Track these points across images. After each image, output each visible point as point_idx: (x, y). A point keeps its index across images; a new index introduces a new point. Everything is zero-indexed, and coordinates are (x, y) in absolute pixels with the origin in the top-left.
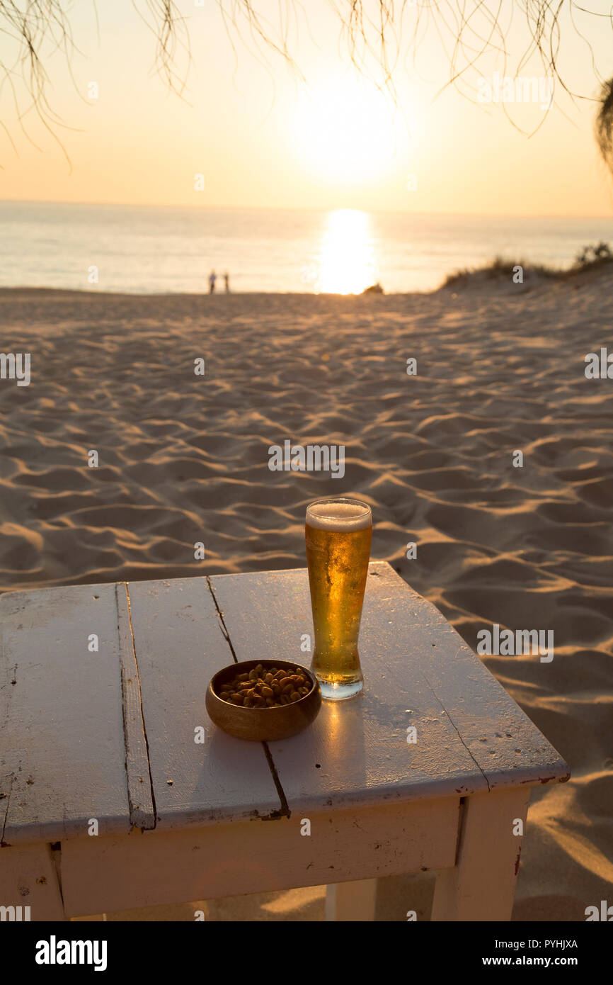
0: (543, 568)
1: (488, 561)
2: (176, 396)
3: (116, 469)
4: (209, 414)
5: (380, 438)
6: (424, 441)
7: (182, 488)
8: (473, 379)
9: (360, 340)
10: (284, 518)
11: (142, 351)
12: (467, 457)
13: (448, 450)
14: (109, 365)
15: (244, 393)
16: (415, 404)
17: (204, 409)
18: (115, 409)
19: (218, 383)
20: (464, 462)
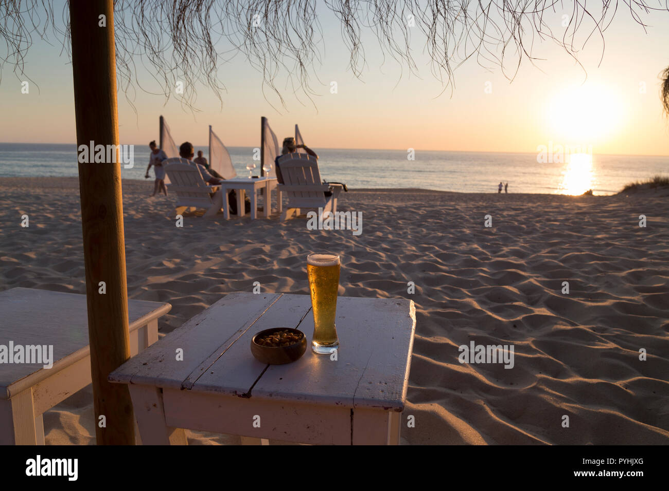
0: (602, 336)
1: (569, 328)
2: (440, 234)
3: (395, 265)
4: (453, 244)
5: (537, 261)
6: (561, 264)
7: (421, 275)
8: (607, 236)
9: (551, 214)
10: (465, 294)
11: (436, 215)
12: (583, 274)
13: (574, 270)
14: (417, 220)
15: (474, 235)
16: (567, 246)
17: (451, 241)
18: (409, 238)
19: (465, 230)
20: (580, 277)
